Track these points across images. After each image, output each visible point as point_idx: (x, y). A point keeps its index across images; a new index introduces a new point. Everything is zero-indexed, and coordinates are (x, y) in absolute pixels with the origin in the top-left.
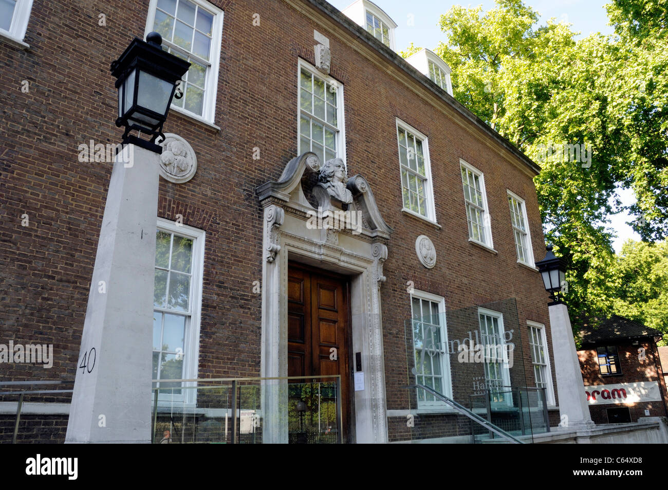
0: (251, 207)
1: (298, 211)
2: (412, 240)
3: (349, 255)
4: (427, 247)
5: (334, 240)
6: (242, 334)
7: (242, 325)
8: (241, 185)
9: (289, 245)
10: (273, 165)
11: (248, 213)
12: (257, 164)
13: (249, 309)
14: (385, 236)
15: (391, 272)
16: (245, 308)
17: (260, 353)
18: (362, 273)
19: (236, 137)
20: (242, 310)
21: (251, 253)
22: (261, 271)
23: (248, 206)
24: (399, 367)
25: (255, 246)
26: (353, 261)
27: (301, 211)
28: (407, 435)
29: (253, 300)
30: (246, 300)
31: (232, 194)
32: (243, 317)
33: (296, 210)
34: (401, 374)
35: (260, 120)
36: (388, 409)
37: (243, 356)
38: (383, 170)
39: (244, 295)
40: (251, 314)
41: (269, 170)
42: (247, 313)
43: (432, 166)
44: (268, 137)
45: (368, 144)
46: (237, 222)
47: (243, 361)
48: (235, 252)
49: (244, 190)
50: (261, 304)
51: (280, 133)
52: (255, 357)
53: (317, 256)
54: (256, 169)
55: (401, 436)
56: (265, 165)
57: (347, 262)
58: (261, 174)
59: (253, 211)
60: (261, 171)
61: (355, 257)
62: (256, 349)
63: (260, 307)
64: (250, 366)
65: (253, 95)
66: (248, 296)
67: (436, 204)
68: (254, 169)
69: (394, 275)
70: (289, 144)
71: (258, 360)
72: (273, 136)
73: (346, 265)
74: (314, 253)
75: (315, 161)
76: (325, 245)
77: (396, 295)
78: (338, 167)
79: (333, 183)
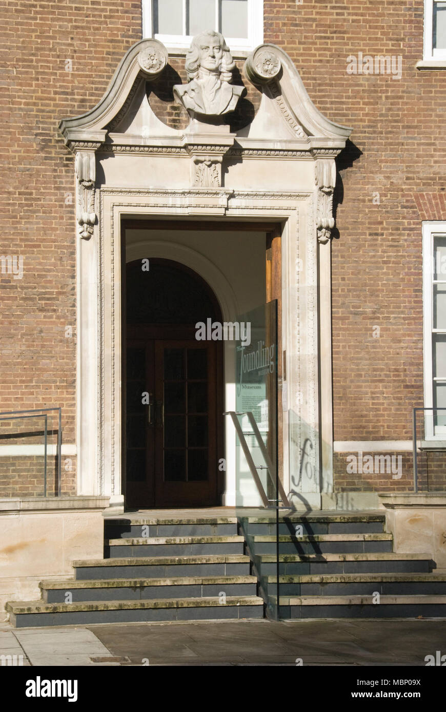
0: (51, 159)
3: (247, 196)
5: (211, 179)
6: (43, 346)
7: (42, 334)
8: (30, 128)
9: (120, 205)
10: (90, 76)
11: (46, 170)
12: (58, 84)
13: (54, 311)
16: (48, 311)
17: (75, 369)
18: (287, 219)
20: (42, 314)
21: (55, 229)
22: (73, 253)
23: (46, 158)
24: (376, 370)
25: (62, 218)
29: (60, 297)
30: (48, 299)
31: (16, 148)
32: (45, 323)
37: (45, 376)
39: (45, 293)
40: (58, 317)
41: (82, 88)
42: (51, 317)
44: (77, 27)
47: (46, 382)
48: (26, 234)
49: (36, 135)
50: (75, 300)
51: (102, 10)
52: (66, 376)
53: (180, 211)
54: (56, 93)
56: (73, 82)
58: (67, 100)
59: (56, 165)
60: (67, 94)
62: (67, 364)
63: (74, 306)
64: (58, 387)
66: (52, 293)
68: (52, 95)
71: (71, 379)
72: (87, 22)
75: (151, 56)
76: (190, 191)
77: (379, 242)
78: (205, 49)
79: (199, 80)
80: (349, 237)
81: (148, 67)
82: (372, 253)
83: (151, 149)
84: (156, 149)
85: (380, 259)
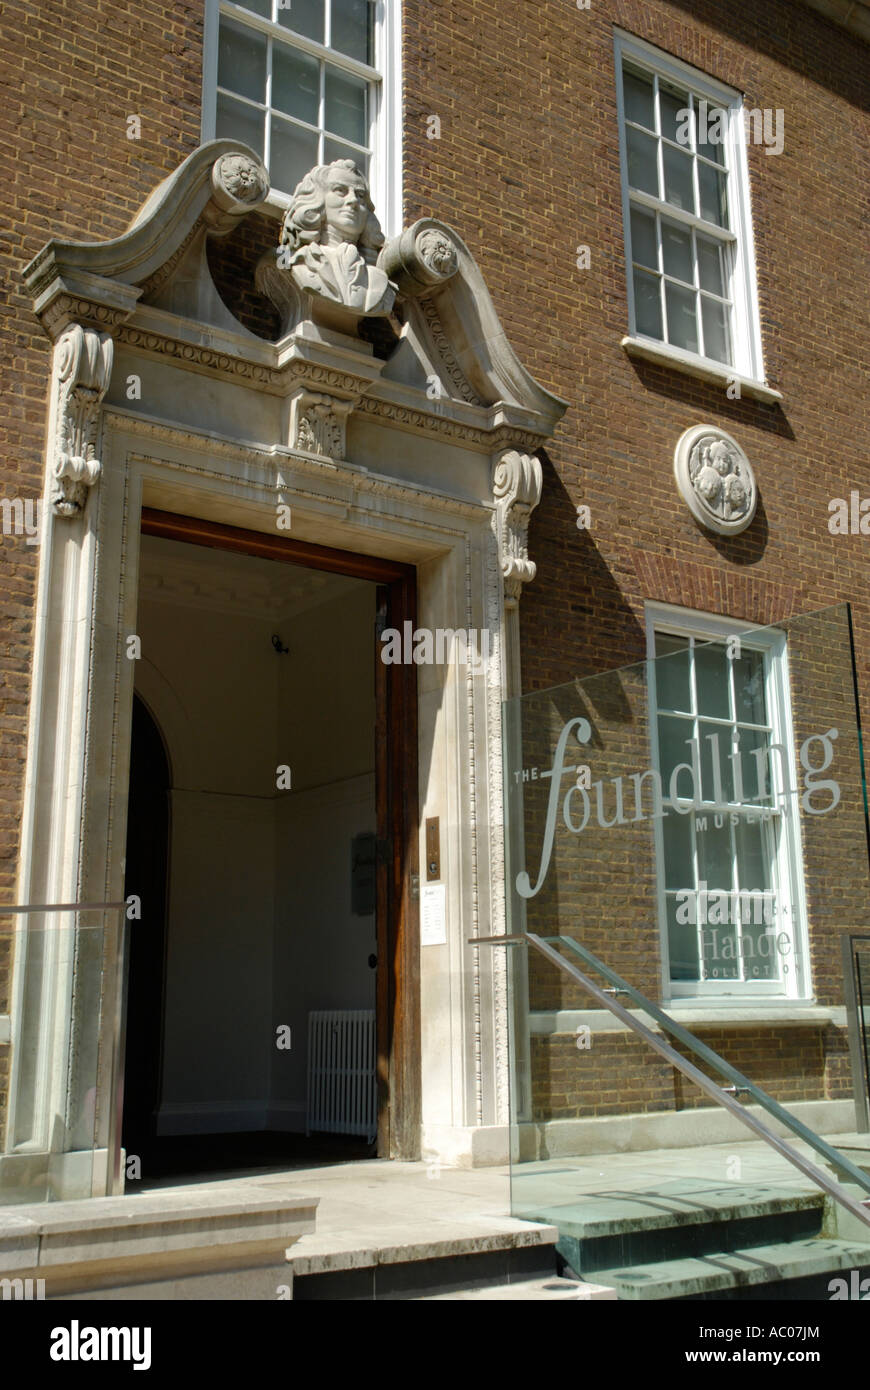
1: (186, 346)
2: (661, 440)
3: (390, 492)
4: (719, 463)
9: (146, 460)
10: (97, 194)
12: (29, 189)
15: (571, 547)
18: (448, 552)
22: (32, 546)
24: (589, 867)
26: (409, 513)
28: (607, 1099)
34: (596, 889)
35: (45, 37)
36: (534, 1008)
38: (552, 209)
41: (79, 211)
43: (756, 194)
45: (496, 123)
51: (130, 84)
53: (260, 499)
54: (23, 204)
55: (587, 1099)
56: (61, 194)
57: (383, 517)
59: (10, 349)
60: (46, 212)
61: (418, 497)
62: (1, 808)
67: (767, 321)
68: (16, 208)
69: (584, 560)
70: (166, 120)
73: (380, 526)
74: (251, 485)
75: (243, 171)
76: (289, 458)
77: (587, 624)
78: (340, 191)
79: (321, 246)
80: (543, 606)
81: (234, 190)
82: (577, 643)
83: (215, 359)
84: (224, 363)
85: (589, 656)
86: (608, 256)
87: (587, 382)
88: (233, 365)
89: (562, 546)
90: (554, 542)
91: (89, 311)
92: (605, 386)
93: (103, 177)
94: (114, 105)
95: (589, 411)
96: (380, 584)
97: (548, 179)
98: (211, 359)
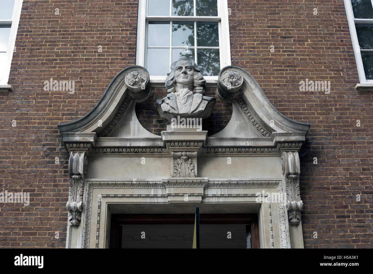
1: (122, 147)
3: (222, 185)
5: (188, 171)
8: (40, 141)
9: (108, 196)
11: (48, 172)
12: (66, 109)
14: (293, 138)
15: (334, 188)
19: (36, 88)
21: (51, 219)
22: (64, 239)
23: (49, 162)
25: (57, 210)
26: (234, 191)
27: (126, 148)
31: (26, 156)
33: (118, 148)
35: (74, 56)
38: (309, 42)
44: (85, 71)
45: (276, 17)
46: (31, 186)
48: (26, 224)
49: (44, 145)
51: (106, 59)
53: (161, 200)
54: (63, 114)
56: (78, 106)
57: (222, 196)
60: (72, 114)
61: (238, 184)
65: (66, 31)
68: (60, 116)
72: (94, 67)
73: (221, 200)
74: (155, 196)
75: (135, 76)
76: (169, 181)
77: (347, 223)
78: (179, 69)
79: (175, 93)
80: (319, 220)
81: (132, 84)
82: (342, 234)
83: (136, 150)
84: (140, 150)
85: (349, 239)
86: (343, 52)
87: (336, 109)
88: (144, 150)
89: (328, 189)
90: (324, 188)
91: (77, 146)
92: (348, 109)
93: (94, 95)
94: (99, 69)
95: (340, 123)
96: (247, 225)
97: (306, 30)
98: (134, 150)
